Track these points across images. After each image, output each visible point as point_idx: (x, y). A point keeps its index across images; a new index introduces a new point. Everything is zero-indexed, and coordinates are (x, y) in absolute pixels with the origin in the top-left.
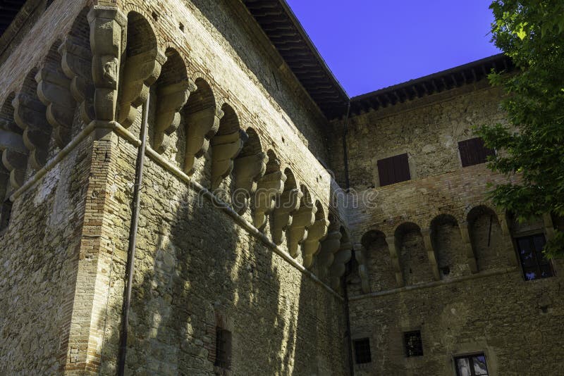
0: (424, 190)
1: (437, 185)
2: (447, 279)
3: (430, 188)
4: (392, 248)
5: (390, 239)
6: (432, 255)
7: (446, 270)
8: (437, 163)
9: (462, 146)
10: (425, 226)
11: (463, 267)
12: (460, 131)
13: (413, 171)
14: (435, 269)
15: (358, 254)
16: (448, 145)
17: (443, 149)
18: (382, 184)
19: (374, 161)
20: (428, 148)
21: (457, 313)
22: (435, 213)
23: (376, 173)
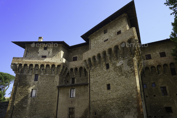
0: (155, 61)
1: (158, 60)
2: (159, 75)
3: (156, 60)
4: (150, 70)
5: (150, 69)
6: (157, 71)
7: (159, 74)
8: (156, 56)
9: (160, 53)
10: (156, 67)
11: (162, 73)
12: (160, 51)
13: (152, 57)
14: (157, 73)
15: (144, 71)
16: (157, 53)
17: (157, 54)
18: (147, 59)
19: (145, 55)
20: (154, 53)
21: (161, 80)
22: (158, 64)
23: (145, 57)
